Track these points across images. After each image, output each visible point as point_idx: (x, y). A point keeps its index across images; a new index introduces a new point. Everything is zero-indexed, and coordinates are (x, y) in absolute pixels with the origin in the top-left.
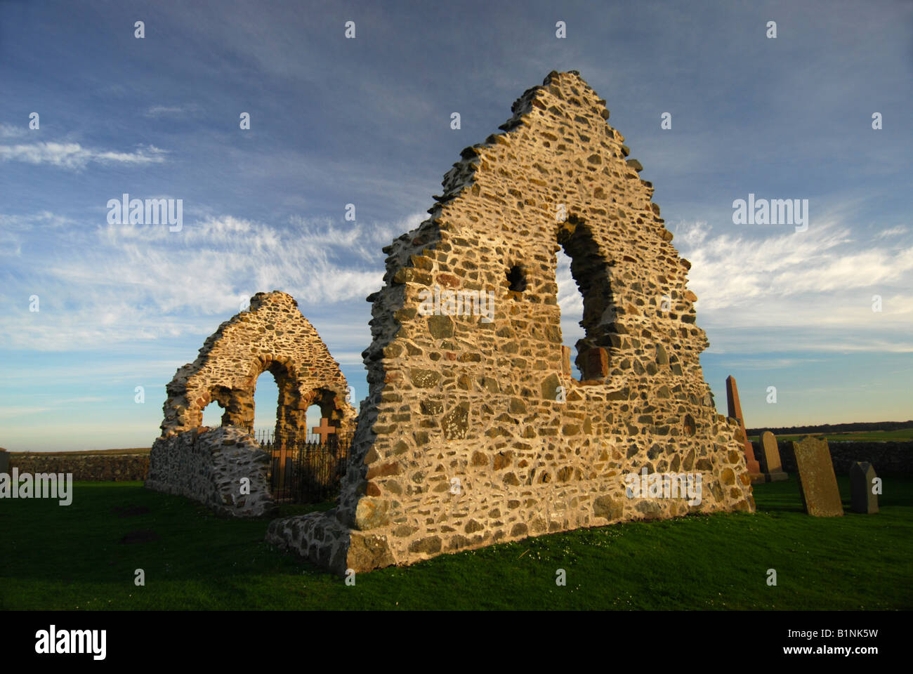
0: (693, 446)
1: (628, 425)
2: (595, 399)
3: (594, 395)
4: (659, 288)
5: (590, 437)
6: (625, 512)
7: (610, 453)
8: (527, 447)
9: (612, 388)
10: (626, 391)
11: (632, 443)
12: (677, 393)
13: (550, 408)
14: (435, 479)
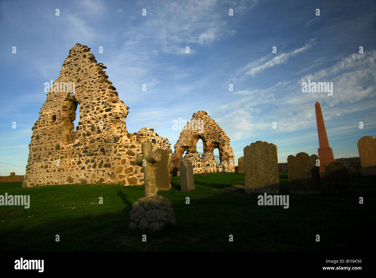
0: (103, 159)
1: (79, 154)
2: (69, 148)
3: (69, 147)
4: (97, 103)
5: (67, 159)
6: (75, 181)
7: (71, 163)
8: (51, 163)
9: (74, 143)
10: (79, 143)
11: (79, 160)
12: (99, 140)
13: (57, 153)
14: (35, 171)
